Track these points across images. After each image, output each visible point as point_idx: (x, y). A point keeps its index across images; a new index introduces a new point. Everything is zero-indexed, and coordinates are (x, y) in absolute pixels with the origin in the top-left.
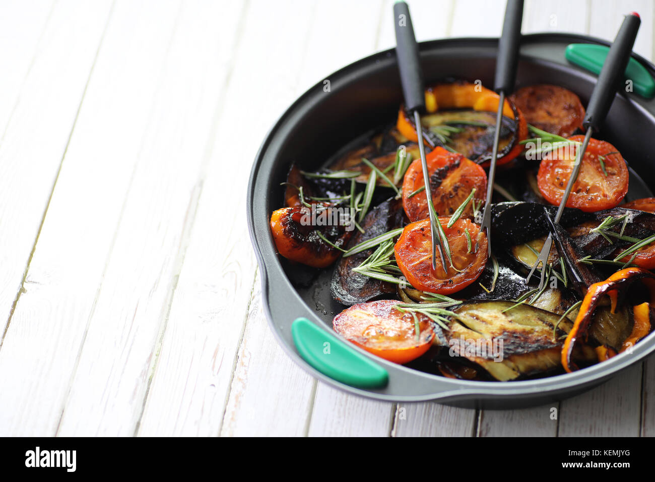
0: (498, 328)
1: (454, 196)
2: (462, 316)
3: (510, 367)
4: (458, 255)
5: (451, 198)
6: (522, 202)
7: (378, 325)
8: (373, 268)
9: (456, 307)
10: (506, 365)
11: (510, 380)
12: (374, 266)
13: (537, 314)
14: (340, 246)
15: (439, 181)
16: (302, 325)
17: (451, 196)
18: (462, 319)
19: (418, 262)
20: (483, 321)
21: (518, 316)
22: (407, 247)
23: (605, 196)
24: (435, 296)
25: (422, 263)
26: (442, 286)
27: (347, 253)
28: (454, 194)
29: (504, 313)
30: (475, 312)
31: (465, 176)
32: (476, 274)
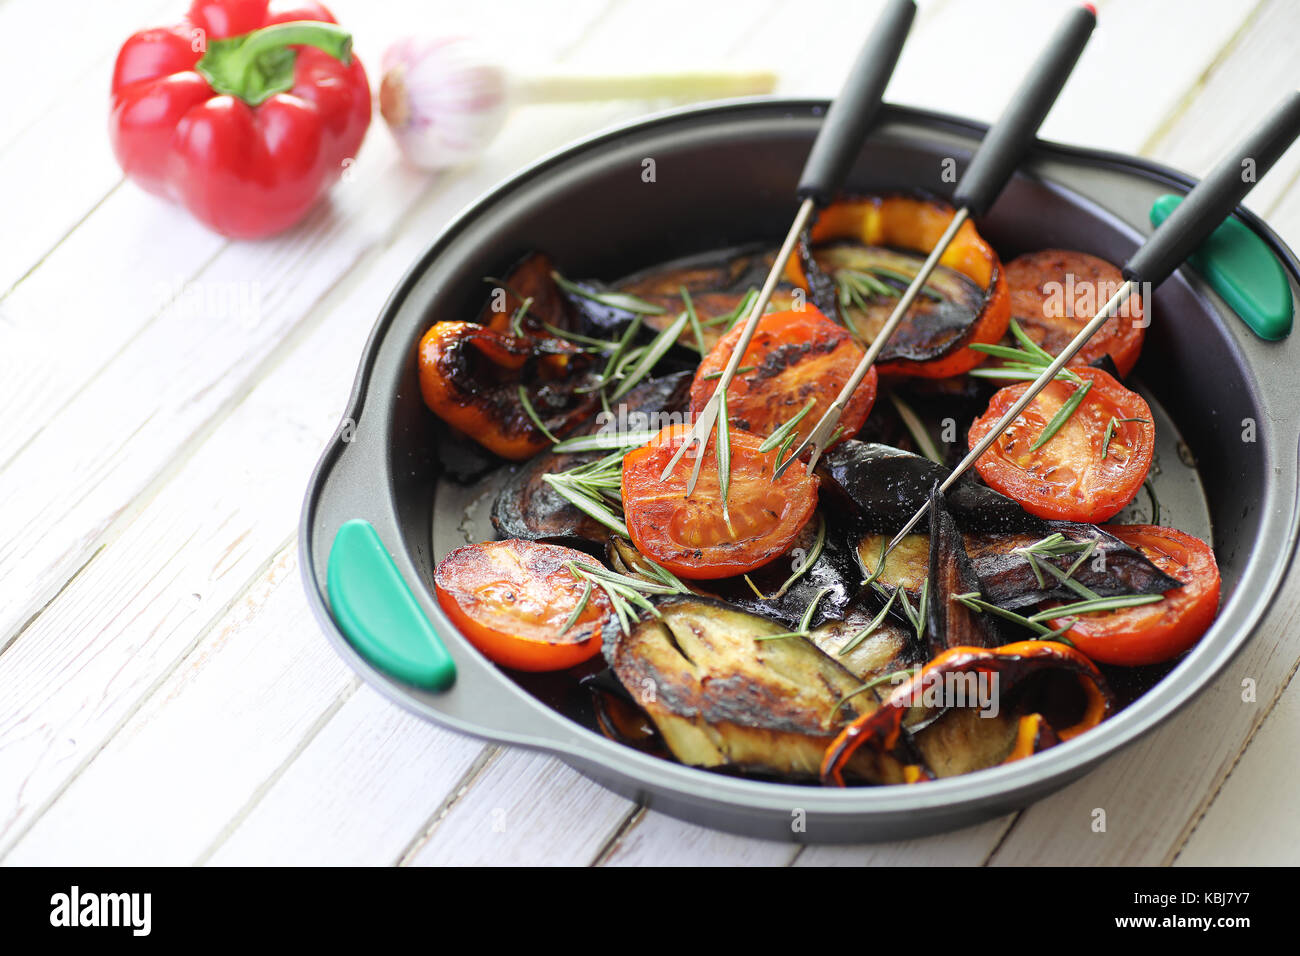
0: (729, 664)
1: (795, 404)
2: (675, 622)
3: (713, 741)
4: (741, 511)
5: (786, 404)
6: (914, 455)
7: (518, 585)
8: (580, 484)
9: (673, 600)
10: (708, 736)
11: (700, 767)
12: (583, 483)
13: (821, 665)
14: (552, 431)
15: (780, 367)
17: (789, 402)
18: (672, 626)
19: (654, 498)
20: (708, 643)
21: (780, 656)
22: (650, 464)
23: (1076, 493)
24: (659, 572)
25: (659, 502)
26: (678, 556)
27: (561, 448)
28: (797, 398)
29: (758, 642)
30: (703, 621)
31: (836, 373)
32: (758, 557)
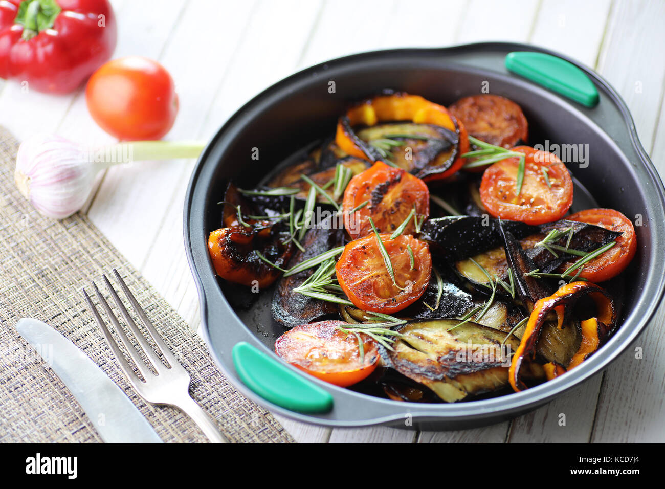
0: (444, 347)
1: (396, 212)
2: (407, 336)
3: (456, 387)
4: (401, 272)
5: (392, 214)
6: (465, 217)
7: (322, 347)
8: (314, 288)
9: (400, 327)
10: (453, 385)
11: (458, 401)
12: (315, 286)
13: (483, 332)
14: (281, 266)
15: (380, 196)
16: (243, 350)
17: (393, 212)
18: (407, 339)
19: (360, 281)
20: (428, 341)
21: (464, 334)
22: (349, 266)
23: (549, 208)
24: (379, 316)
25: (364, 282)
26: (385, 305)
27: (288, 273)
28: (395, 209)
29: (450, 332)
30: (420, 332)
31: (407, 191)
32: (420, 292)
